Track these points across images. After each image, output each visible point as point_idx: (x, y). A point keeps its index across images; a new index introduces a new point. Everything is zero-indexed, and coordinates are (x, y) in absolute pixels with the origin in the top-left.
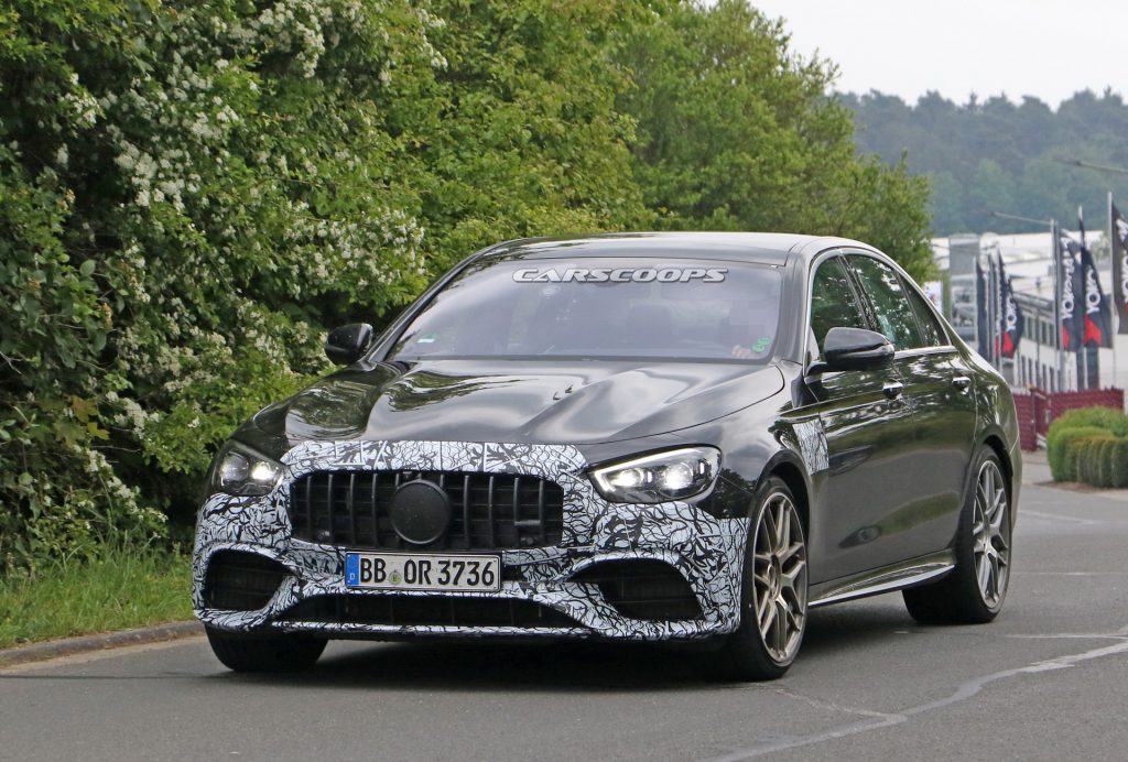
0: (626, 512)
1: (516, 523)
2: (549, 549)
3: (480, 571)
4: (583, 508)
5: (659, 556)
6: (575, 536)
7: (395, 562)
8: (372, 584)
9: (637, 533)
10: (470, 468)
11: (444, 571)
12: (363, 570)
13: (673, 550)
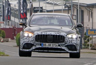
0: (70, 40)
1: (60, 40)
2: (63, 43)
3: (56, 45)
4: (67, 39)
5: (74, 44)
6: (66, 42)
7: (47, 44)
8: (45, 46)
9: (72, 42)
10: (55, 35)
11: (52, 45)
13: (75, 44)
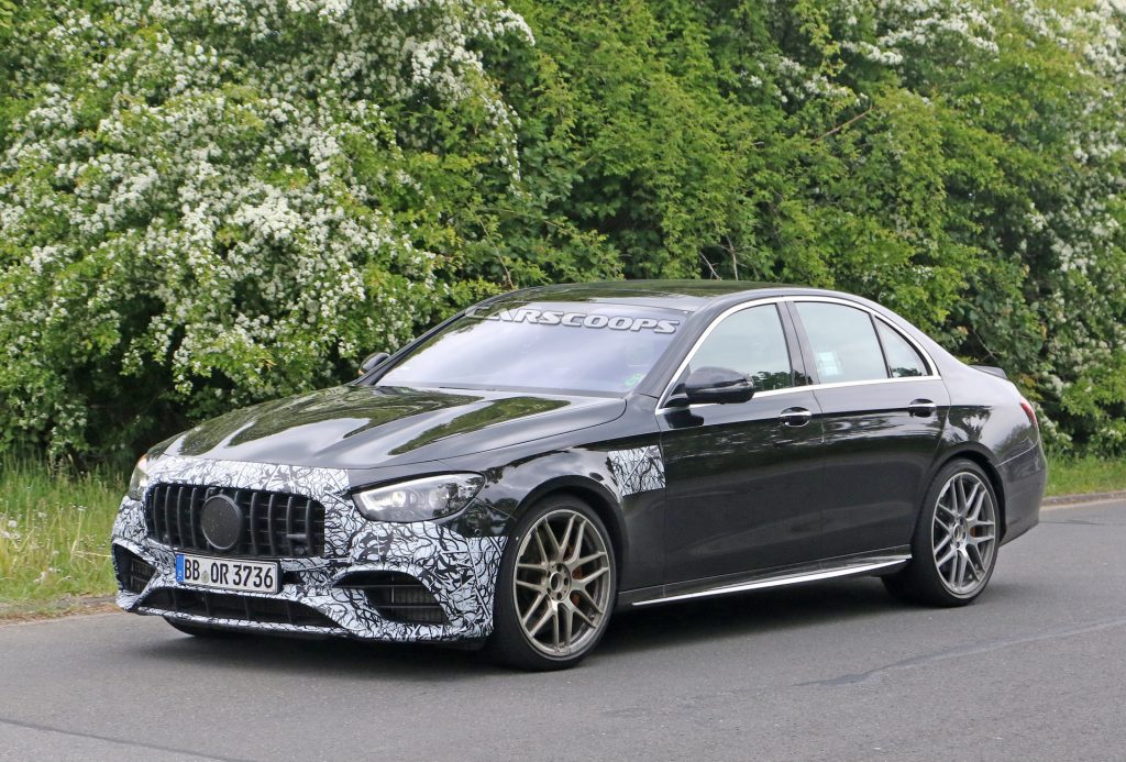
0: (379, 530)
1: (289, 536)
2: (316, 559)
3: (263, 575)
4: (342, 524)
5: (403, 569)
6: (334, 549)
7: (205, 564)
8: (191, 581)
9: (387, 548)
10: (257, 487)
11: (237, 573)
12: (187, 568)
13: (417, 563)
